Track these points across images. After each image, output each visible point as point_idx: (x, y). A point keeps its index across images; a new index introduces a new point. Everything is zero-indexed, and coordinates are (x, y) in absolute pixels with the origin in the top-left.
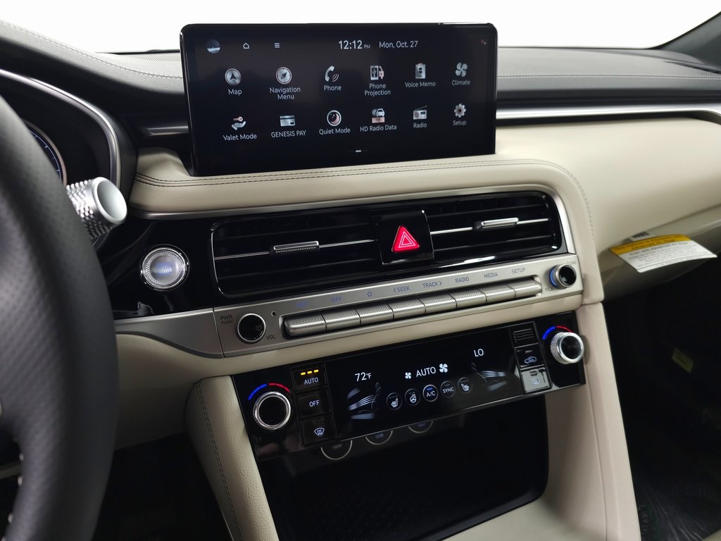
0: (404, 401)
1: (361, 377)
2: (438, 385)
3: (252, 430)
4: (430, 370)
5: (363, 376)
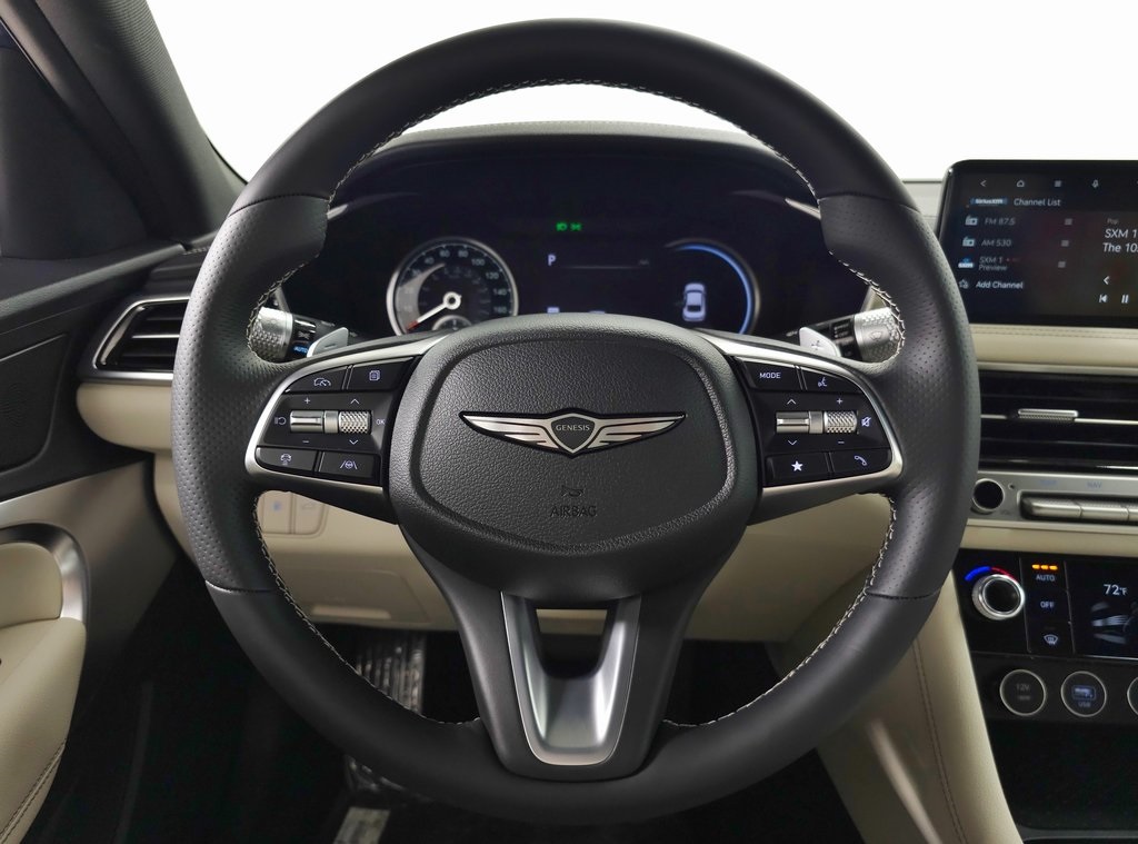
1: (1112, 589)
5: (1117, 590)
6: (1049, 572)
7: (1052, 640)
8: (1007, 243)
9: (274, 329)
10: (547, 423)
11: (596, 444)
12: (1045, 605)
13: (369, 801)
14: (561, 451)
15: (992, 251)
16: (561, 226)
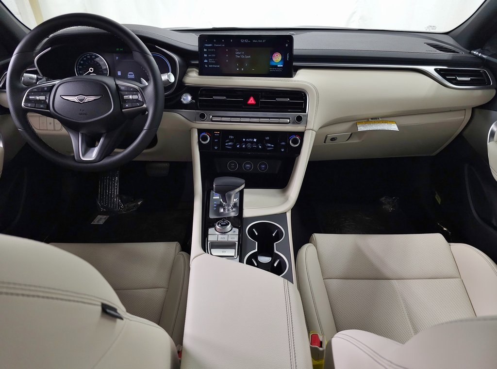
0: (241, 146)
2: (252, 144)
3: (199, 143)
4: (251, 140)
5: (232, 137)
6: (218, 133)
7: (216, 148)
8: (214, 55)
9: (31, 78)
10: (76, 97)
11: (86, 101)
12: (216, 140)
14: (79, 103)
15: (211, 58)
16: (117, 49)
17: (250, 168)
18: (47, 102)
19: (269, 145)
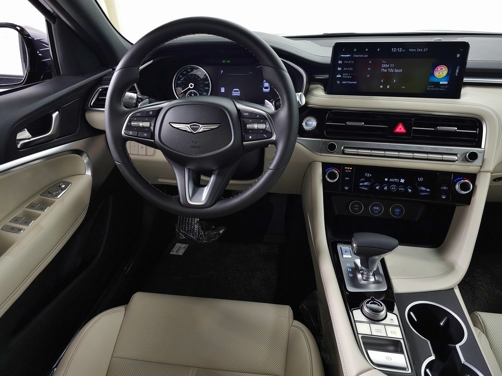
0: (382, 188)
1: (367, 175)
2: (398, 186)
4: (396, 180)
5: (369, 175)
6: (350, 169)
7: (346, 188)
8: (351, 69)
9: (131, 98)
10: (189, 125)
11: (200, 131)
12: (346, 179)
13: (182, 242)
14: (192, 132)
15: (347, 72)
16: (224, 61)
17: (379, 212)
18: (151, 130)
19: (423, 189)
